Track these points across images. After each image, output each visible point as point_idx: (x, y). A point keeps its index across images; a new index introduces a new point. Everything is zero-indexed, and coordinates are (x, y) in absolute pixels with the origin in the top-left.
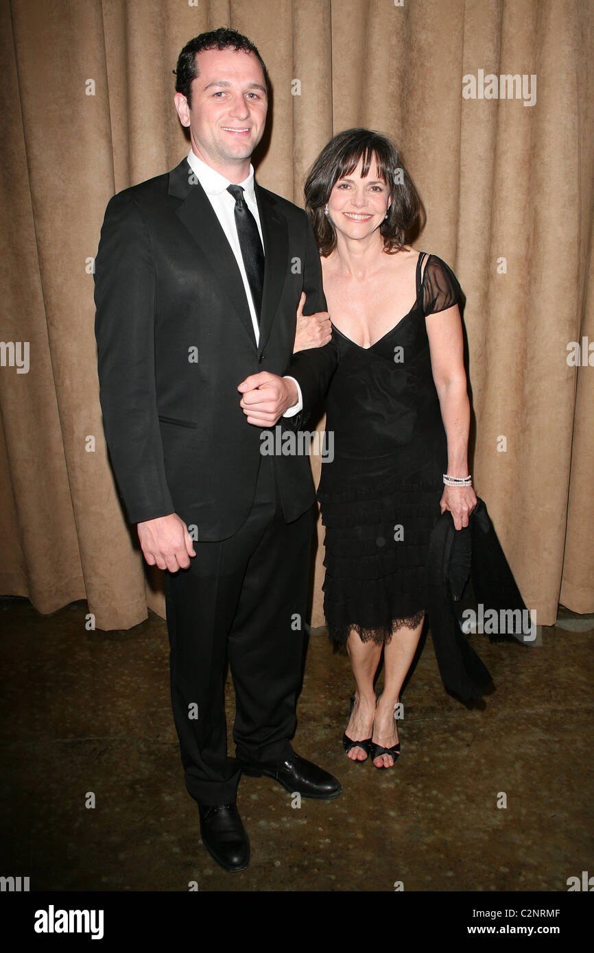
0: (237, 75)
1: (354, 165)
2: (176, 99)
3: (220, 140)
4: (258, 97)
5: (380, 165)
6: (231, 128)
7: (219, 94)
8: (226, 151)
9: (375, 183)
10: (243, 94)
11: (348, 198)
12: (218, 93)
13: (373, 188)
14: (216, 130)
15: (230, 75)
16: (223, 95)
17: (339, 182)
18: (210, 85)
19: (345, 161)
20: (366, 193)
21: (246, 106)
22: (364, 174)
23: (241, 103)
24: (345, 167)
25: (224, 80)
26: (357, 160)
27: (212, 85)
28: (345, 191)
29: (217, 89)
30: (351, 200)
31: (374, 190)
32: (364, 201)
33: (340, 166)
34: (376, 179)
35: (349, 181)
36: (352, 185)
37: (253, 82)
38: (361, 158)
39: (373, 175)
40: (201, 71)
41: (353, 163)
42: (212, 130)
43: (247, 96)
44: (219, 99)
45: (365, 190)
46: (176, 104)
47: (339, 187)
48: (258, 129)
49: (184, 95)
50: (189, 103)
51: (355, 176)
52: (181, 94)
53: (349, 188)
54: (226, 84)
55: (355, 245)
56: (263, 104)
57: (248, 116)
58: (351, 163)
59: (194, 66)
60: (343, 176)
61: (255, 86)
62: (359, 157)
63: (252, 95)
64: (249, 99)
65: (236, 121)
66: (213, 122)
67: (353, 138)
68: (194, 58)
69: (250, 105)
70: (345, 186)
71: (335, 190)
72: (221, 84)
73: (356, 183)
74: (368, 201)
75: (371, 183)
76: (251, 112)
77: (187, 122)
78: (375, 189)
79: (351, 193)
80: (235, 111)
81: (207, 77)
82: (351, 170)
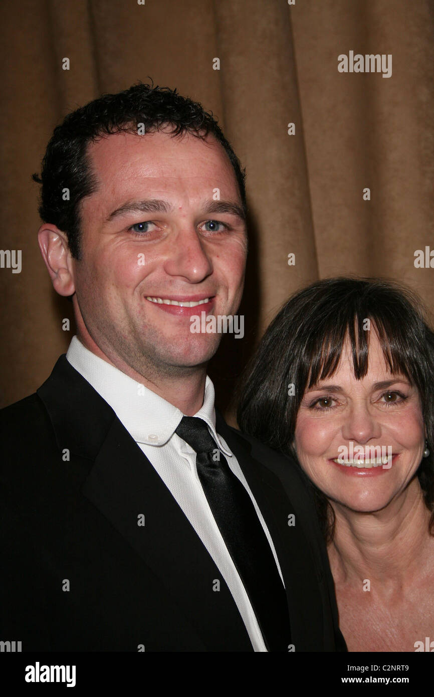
0: (180, 186)
1: (333, 354)
2: (42, 238)
3: (145, 326)
4: (228, 228)
5: (390, 346)
6: (171, 299)
7: (140, 227)
8: (161, 350)
9: (388, 384)
10: (196, 223)
11: (335, 427)
12: (138, 224)
13: (386, 395)
14: (134, 302)
15: (164, 184)
16: (151, 228)
17: (311, 395)
18: (121, 209)
19: (312, 349)
20: (373, 411)
21: (203, 249)
22: (360, 369)
23: (192, 244)
24: (315, 359)
25: (154, 195)
26: (339, 343)
27: (127, 207)
28: (328, 413)
29: (138, 216)
30: (343, 428)
31: (388, 400)
32: (372, 427)
33: (305, 359)
34: (386, 376)
35: (333, 389)
36: (341, 397)
37: (217, 196)
38: (348, 336)
39: (378, 371)
40: (99, 178)
41: (330, 350)
42: (125, 304)
43: (204, 228)
44: (140, 237)
45: (369, 402)
46: (44, 247)
47: (312, 406)
48: (231, 294)
49: (61, 227)
50: (74, 247)
51: (344, 375)
52: (54, 228)
53: (334, 403)
54: (157, 205)
55: (369, 526)
56: (237, 242)
57: (209, 273)
58: (327, 350)
59: (84, 168)
60: (314, 381)
61: (221, 206)
62: (343, 336)
63: (213, 225)
64: (208, 234)
65: (180, 283)
66: (128, 286)
67: (323, 299)
68: (83, 151)
69: (211, 246)
70: (325, 402)
71: (304, 413)
72: (147, 206)
73: (348, 390)
74: (380, 425)
75: (379, 386)
76: (215, 260)
77: (67, 286)
78: (392, 397)
79: (338, 416)
80: (180, 260)
81: (113, 192)
82: (331, 365)
